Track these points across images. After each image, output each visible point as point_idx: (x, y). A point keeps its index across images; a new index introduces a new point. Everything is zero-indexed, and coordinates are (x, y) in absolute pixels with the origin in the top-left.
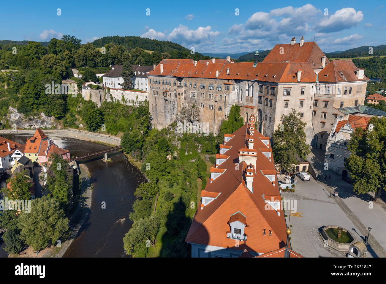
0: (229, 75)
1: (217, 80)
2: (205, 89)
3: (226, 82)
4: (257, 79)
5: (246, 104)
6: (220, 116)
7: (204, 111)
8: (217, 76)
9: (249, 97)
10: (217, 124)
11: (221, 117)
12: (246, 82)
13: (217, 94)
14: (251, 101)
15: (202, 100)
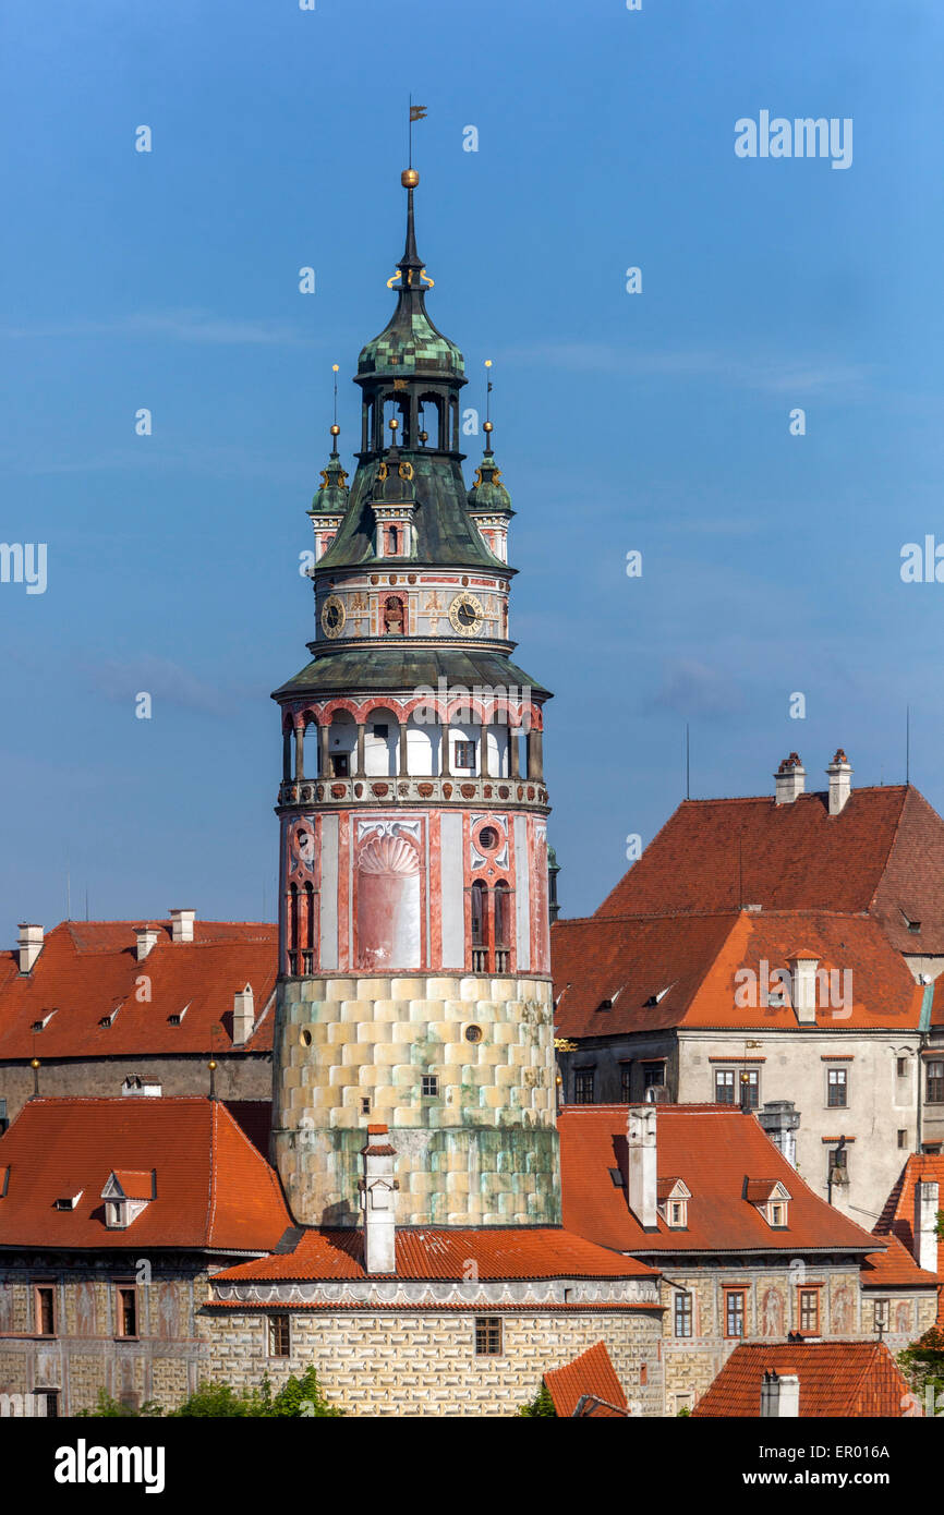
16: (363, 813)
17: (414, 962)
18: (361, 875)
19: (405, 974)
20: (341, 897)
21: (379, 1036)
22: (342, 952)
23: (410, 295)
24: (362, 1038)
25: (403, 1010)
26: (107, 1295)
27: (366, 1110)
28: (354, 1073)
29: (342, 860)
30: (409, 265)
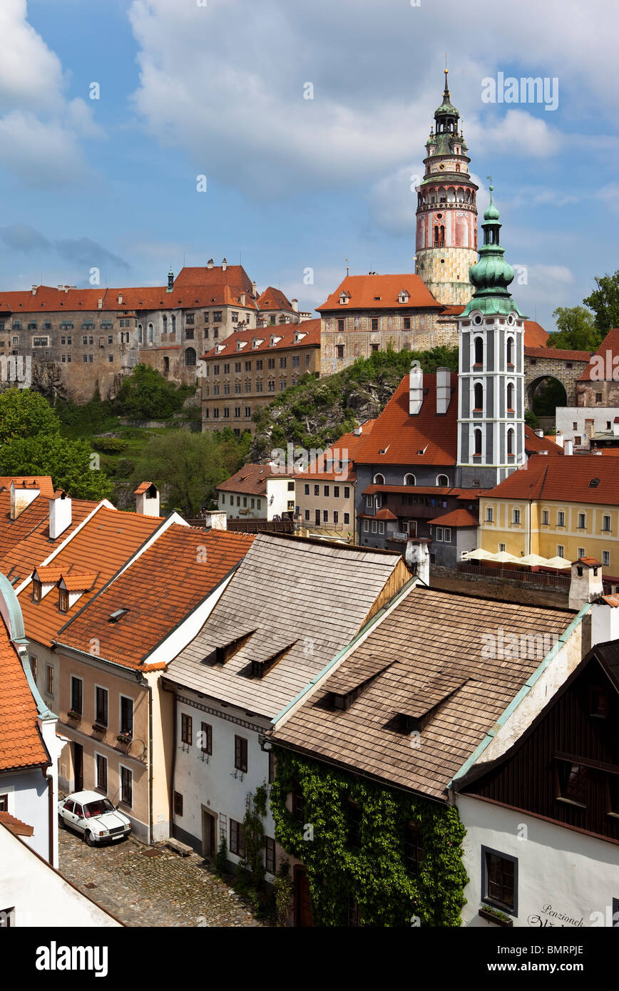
0: (124, 304)
1: (102, 313)
2: (74, 330)
3: (121, 314)
4: (181, 306)
5: (160, 344)
6: (111, 370)
7: (72, 369)
8: (100, 307)
9: (168, 333)
10: (104, 386)
11: (114, 371)
12: (161, 313)
13: (102, 336)
14: (172, 337)
15: (65, 349)
16: (457, 211)
17: (467, 246)
18: (457, 225)
19: (466, 248)
20: (452, 229)
21: (461, 262)
22: (453, 242)
23: (446, 97)
24: (458, 262)
25: (466, 256)
26: (399, 320)
27: (458, 278)
28: (456, 269)
29: (452, 221)
30: (446, 92)
